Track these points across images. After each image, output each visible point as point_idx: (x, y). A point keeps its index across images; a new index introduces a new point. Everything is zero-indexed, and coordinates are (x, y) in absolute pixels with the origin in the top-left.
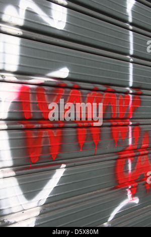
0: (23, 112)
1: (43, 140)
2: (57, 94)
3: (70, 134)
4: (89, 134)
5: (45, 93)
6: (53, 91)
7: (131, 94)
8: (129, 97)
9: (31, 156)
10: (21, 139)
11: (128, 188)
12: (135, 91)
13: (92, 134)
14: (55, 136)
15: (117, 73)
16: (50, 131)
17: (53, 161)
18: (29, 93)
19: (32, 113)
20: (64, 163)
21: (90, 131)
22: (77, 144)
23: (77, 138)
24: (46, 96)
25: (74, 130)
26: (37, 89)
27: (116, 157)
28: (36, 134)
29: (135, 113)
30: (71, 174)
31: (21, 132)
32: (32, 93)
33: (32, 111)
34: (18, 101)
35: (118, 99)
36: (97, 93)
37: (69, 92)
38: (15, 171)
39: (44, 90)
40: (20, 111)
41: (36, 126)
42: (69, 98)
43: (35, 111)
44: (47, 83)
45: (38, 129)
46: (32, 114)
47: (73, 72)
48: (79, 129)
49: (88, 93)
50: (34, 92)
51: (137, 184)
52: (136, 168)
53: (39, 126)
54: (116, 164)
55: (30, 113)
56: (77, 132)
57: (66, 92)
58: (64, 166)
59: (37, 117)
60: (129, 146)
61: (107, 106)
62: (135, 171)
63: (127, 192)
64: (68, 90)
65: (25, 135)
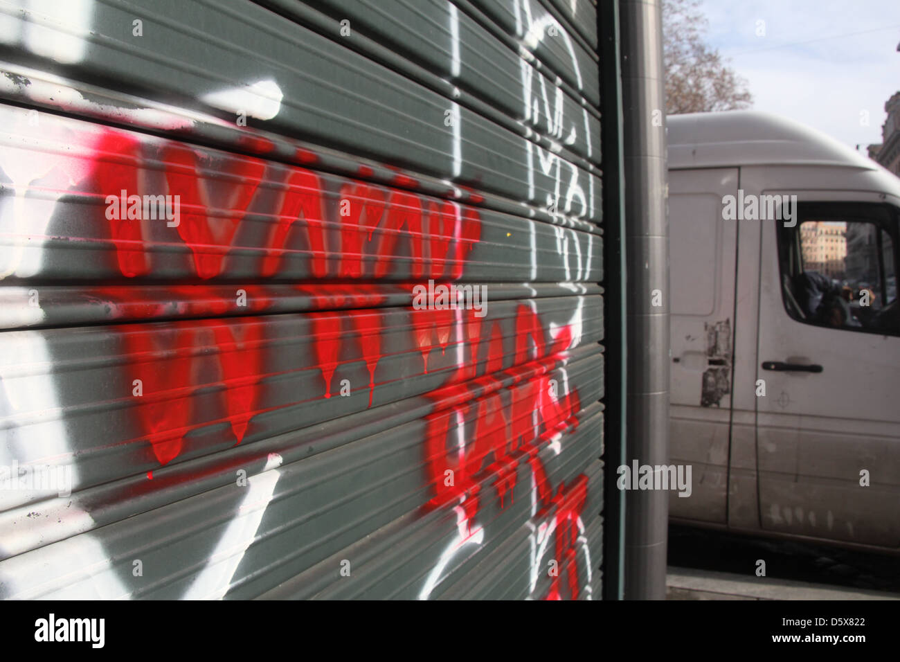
0: (113, 248)
1: (195, 366)
2: (244, 178)
3: (292, 339)
4: (350, 333)
5: (198, 171)
6: (226, 166)
7: (459, 201)
8: (453, 210)
9: (154, 435)
10: (104, 366)
11: (457, 503)
12: (468, 194)
13: (359, 336)
14: (240, 345)
15: (421, 125)
16: (220, 326)
17: (235, 446)
18: (135, 166)
19: (150, 250)
20: (276, 450)
21: (353, 324)
22: (313, 373)
23: (314, 353)
24: (202, 184)
25: (301, 321)
26: (165, 153)
27: (426, 408)
28: (167, 342)
29: (470, 262)
30: (299, 487)
31: (105, 336)
32: (148, 168)
33: (148, 244)
34: (88, 195)
35: (426, 214)
36: (370, 187)
37: (282, 176)
38: (90, 506)
39: (194, 159)
40: (98, 241)
41: (168, 307)
42: (283, 196)
43: (161, 244)
44: (204, 130)
45: (174, 319)
46: (147, 256)
47: (295, 101)
48: (320, 319)
49: (344, 186)
50: (156, 162)
51: (477, 485)
52: (475, 438)
53: (180, 306)
54: (427, 429)
55: (142, 250)
56: (312, 328)
57: (272, 175)
58: (275, 460)
59: (169, 269)
60: (457, 369)
61: (398, 236)
62: (473, 448)
63: (455, 515)
64: (279, 167)
65: (125, 346)
